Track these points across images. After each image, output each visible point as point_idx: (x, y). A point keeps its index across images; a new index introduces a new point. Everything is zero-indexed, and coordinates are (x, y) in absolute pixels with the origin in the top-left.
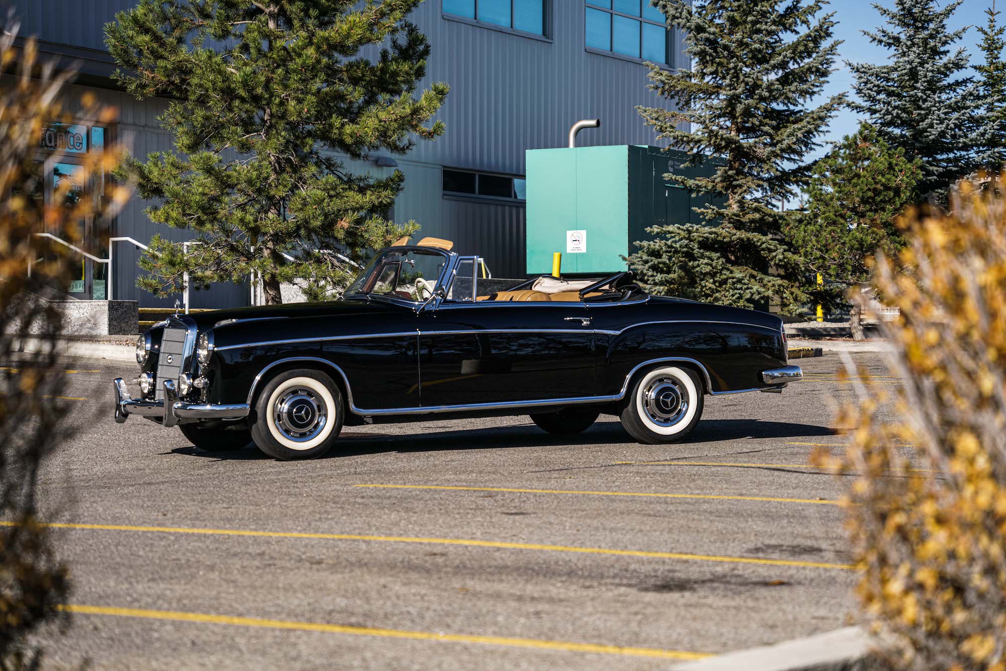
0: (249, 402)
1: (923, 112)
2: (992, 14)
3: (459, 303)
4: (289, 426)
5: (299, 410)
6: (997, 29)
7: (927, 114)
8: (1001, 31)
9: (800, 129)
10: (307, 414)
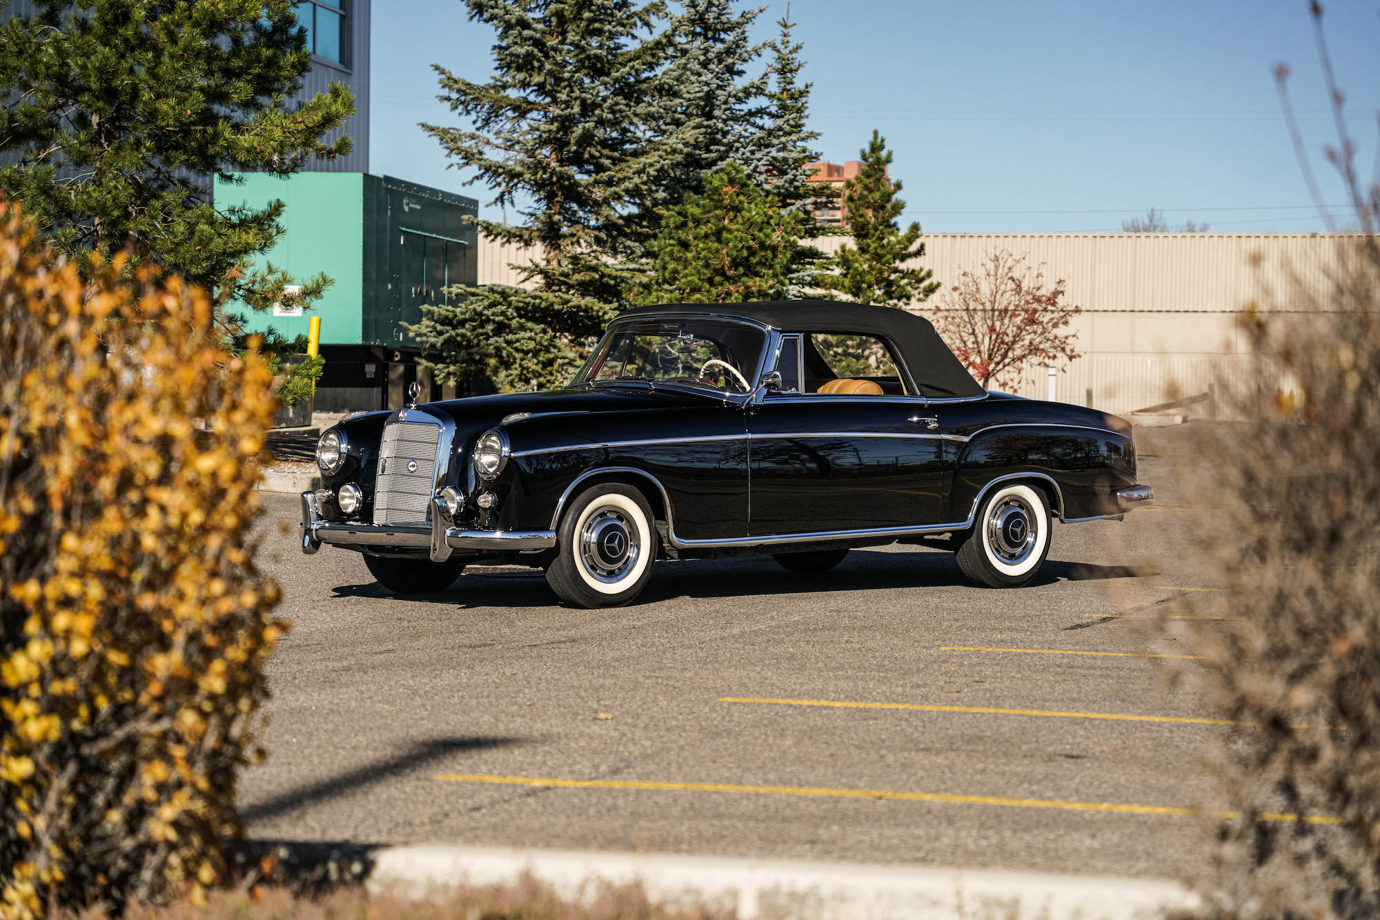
0: (553, 527)
1: (722, 148)
2: (785, 26)
3: (785, 396)
4: (598, 559)
5: (611, 540)
6: (792, 46)
7: (727, 152)
8: (798, 48)
9: (651, 165)
10: (620, 544)
